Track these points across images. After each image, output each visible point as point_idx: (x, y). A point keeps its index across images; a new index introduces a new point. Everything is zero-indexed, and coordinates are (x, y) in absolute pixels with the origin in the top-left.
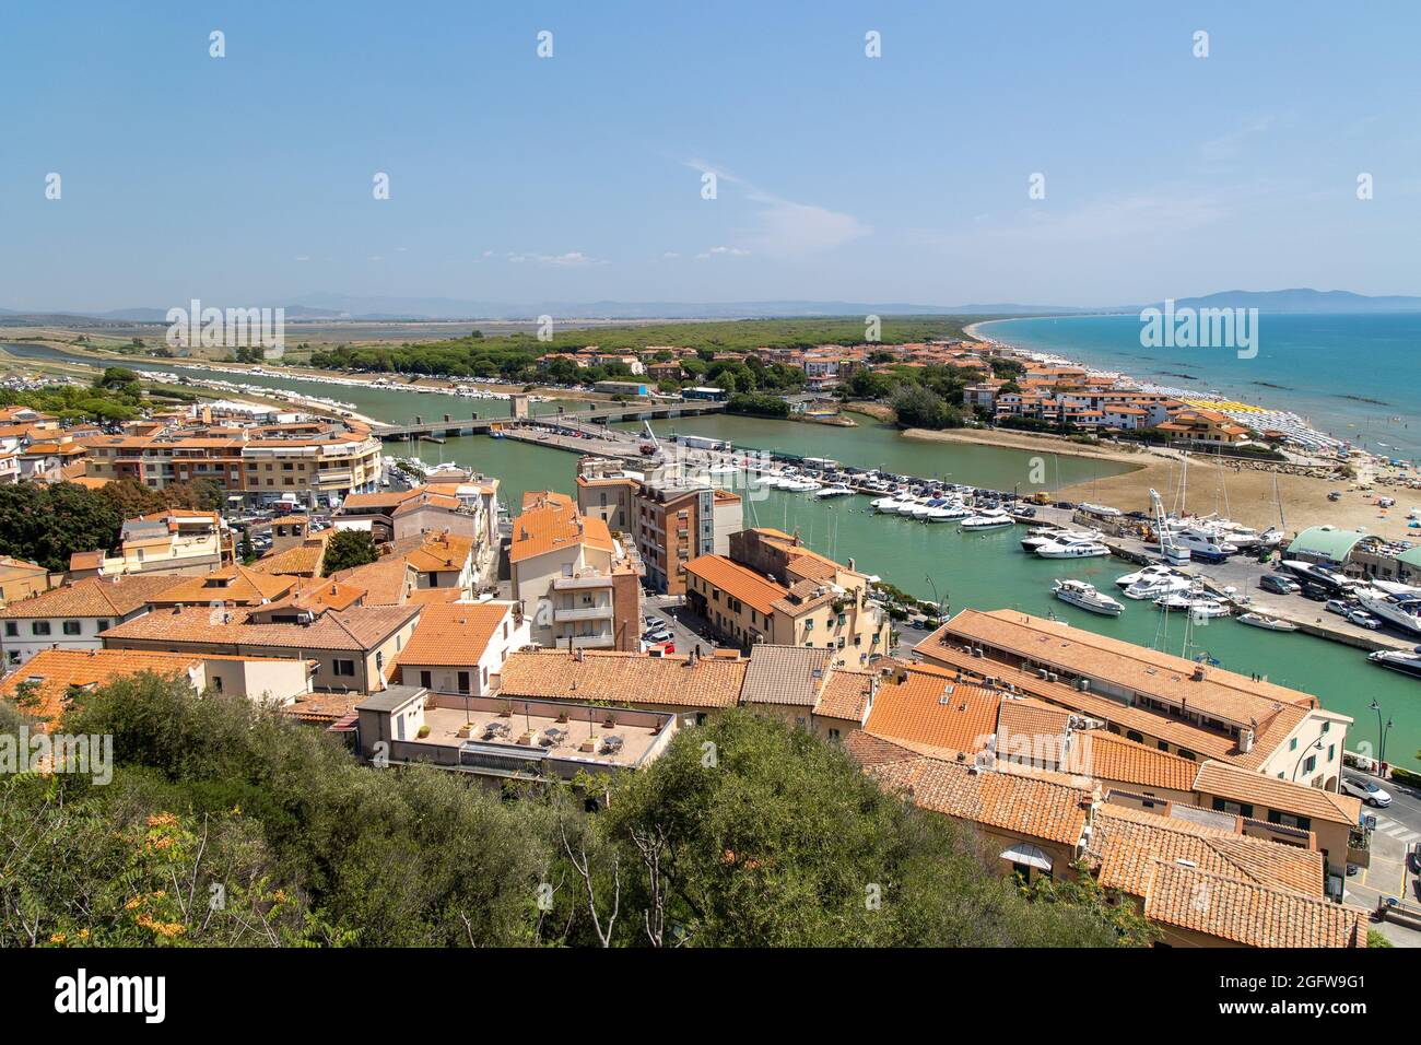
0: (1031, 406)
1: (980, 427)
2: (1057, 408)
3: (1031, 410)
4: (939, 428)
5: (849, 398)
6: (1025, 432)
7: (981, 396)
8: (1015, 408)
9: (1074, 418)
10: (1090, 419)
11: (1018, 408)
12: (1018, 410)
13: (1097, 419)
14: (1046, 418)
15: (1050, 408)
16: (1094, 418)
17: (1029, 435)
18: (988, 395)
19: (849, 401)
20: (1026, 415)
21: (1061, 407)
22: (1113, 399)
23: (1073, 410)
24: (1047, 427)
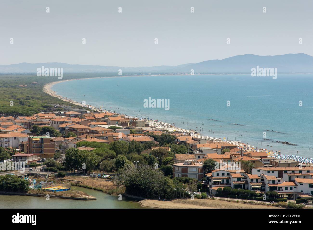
0: (239, 179)
1: (203, 198)
2: (259, 181)
3: (240, 183)
4: (169, 199)
5: (62, 172)
6: (241, 200)
7: (190, 170)
8: (225, 182)
9: (275, 188)
10: (286, 189)
11: (227, 181)
12: (228, 183)
13: (291, 189)
14: (254, 189)
15: (255, 181)
16: (289, 188)
17: (245, 203)
18: (195, 170)
19: (64, 176)
20: (237, 186)
21: (263, 180)
22: (293, 171)
23: (273, 182)
24: (256, 195)
